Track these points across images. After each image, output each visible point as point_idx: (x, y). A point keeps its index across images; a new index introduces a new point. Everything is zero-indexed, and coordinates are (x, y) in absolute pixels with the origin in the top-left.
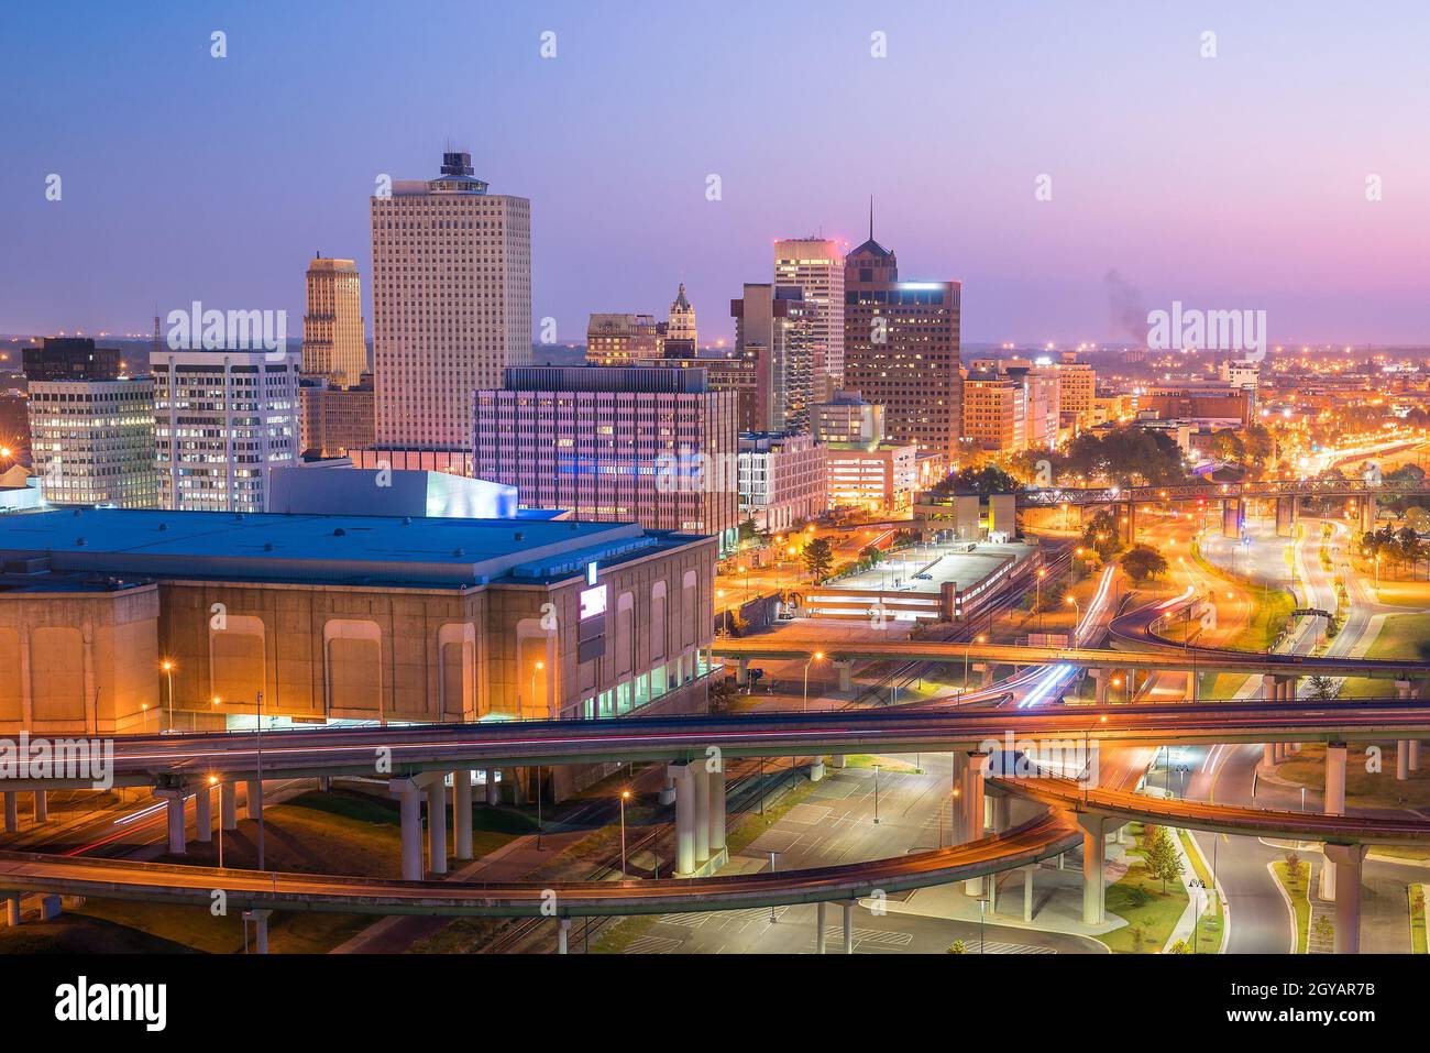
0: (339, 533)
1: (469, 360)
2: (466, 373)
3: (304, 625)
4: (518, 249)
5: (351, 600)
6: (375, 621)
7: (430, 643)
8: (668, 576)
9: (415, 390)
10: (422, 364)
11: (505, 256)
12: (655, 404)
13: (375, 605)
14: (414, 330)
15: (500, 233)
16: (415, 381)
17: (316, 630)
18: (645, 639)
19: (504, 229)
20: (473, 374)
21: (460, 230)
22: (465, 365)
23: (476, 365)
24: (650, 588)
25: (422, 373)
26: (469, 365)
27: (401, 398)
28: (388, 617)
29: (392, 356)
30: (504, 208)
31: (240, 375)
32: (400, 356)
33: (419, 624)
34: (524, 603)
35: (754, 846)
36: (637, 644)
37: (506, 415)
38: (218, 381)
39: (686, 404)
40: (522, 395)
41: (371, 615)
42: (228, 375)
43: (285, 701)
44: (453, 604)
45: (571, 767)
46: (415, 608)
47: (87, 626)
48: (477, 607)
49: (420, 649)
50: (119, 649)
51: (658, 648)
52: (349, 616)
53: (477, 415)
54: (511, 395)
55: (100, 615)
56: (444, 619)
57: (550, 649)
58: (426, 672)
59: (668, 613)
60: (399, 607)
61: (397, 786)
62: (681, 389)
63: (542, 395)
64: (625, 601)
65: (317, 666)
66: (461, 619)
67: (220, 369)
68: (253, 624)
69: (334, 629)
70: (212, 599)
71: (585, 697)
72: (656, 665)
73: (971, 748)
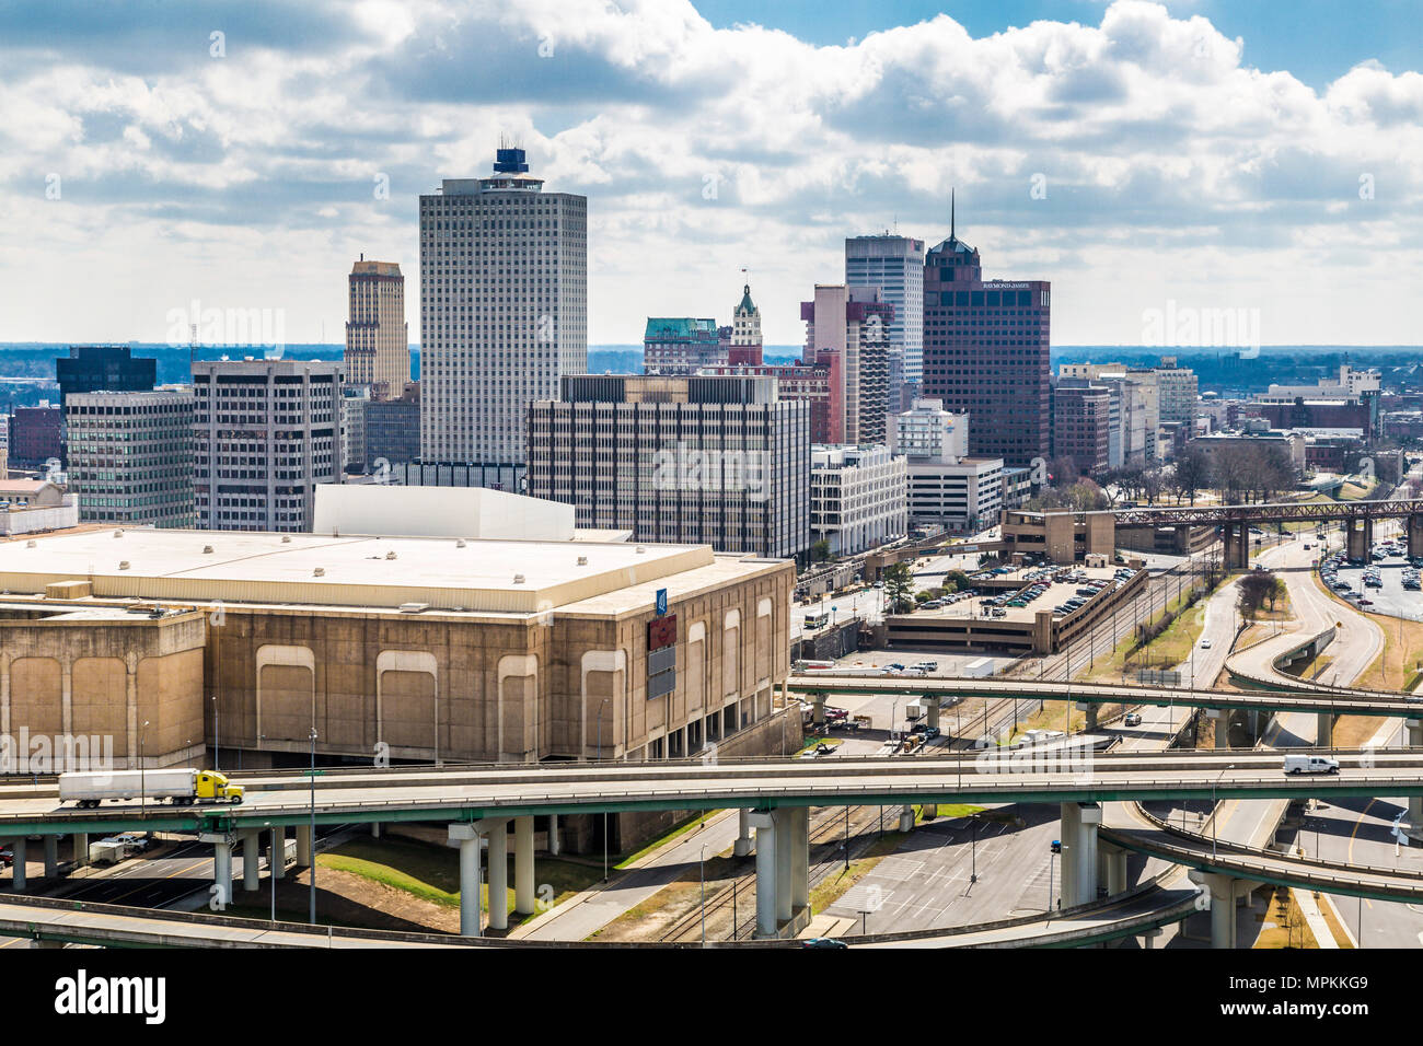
0: (391, 557)
1: (520, 369)
2: (517, 383)
3: (355, 655)
4: (573, 249)
5: (406, 629)
6: (432, 652)
7: (489, 675)
8: (741, 605)
9: (463, 400)
10: (471, 373)
11: (560, 257)
12: (722, 415)
13: (432, 634)
14: (463, 336)
15: (555, 233)
16: (463, 391)
17: (368, 662)
18: (716, 672)
19: (560, 229)
20: (525, 383)
21: (513, 231)
22: (517, 373)
23: (528, 374)
24: (722, 617)
25: (471, 382)
26: (520, 374)
27: (448, 409)
28: (444, 648)
29: (440, 364)
30: (560, 207)
31: (282, 386)
32: (448, 364)
33: (478, 656)
34: (590, 633)
35: (840, 903)
36: (708, 679)
37: (562, 428)
38: (260, 393)
39: (755, 416)
40: (580, 406)
41: (427, 646)
42: (271, 386)
43: (336, 738)
44: (514, 633)
45: (639, 813)
46: (474, 638)
47: (131, 656)
48: (540, 637)
49: (478, 682)
50: (164, 682)
51: (730, 683)
52: (404, 646)
53: (532, 428)
54: (568, 406)
55: (144, 644)
56: (504, 650)
57: (618, 684)
58: (484, 706)
59: (741, 644)
60: (456, 637)
61: (456, 833)
62: (750, 399)
63: (601, 406)
64: (696, 632)
65: (370, 701)
66: (522, 650)
67: (263, 380)
68: (301, 655)
69: (387, 660)
70: (261, 627)
71: (653, 736)
72: (728, 702)
73: (1083, 799)
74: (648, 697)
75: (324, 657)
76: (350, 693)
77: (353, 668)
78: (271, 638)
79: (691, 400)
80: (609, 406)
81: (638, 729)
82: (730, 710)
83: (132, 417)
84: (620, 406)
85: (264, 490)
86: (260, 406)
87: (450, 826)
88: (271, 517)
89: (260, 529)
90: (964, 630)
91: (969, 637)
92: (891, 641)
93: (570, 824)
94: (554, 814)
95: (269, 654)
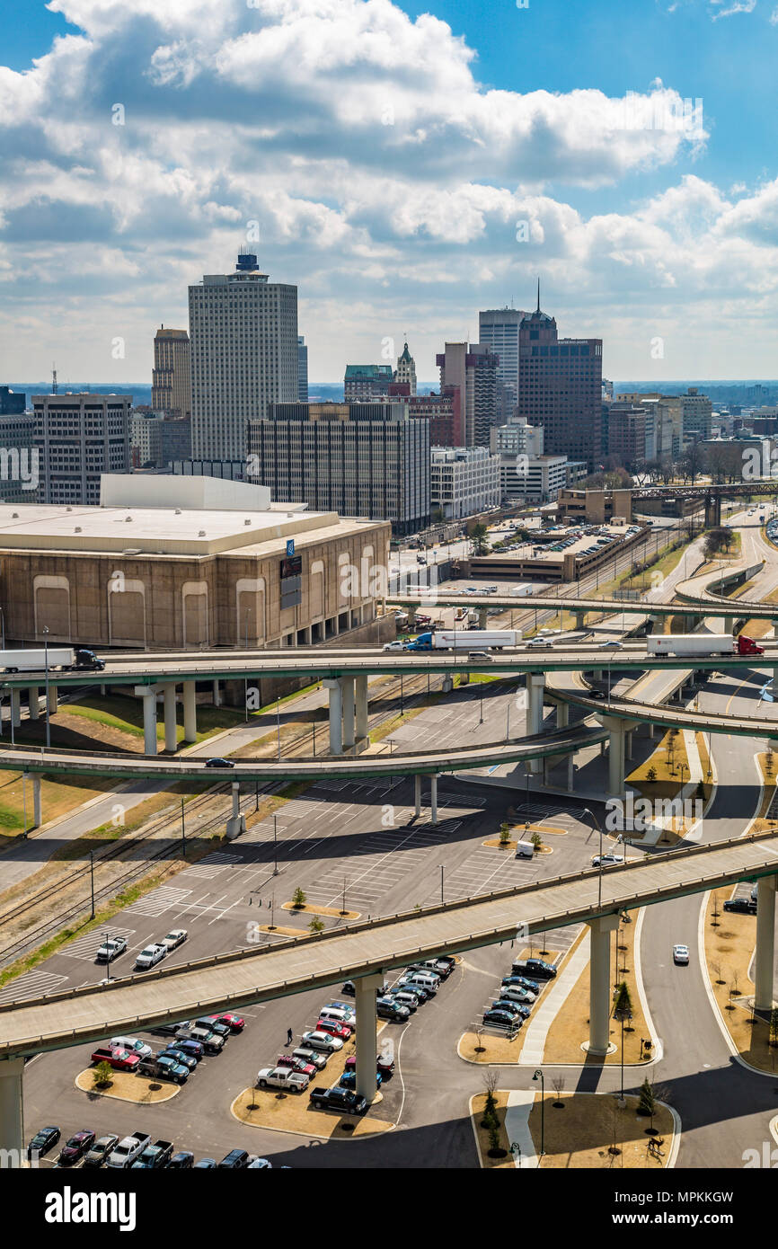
0: (129, 520)
1: (255, 399)
2: (252, 408)
3: (94, 582)
4: (288, 321)
5: (125, 566)
6: (141, 579)
7: (177, 594)
8: (351, 549)
9: (218, 420)
10: (223, 402)
11: (279, 326)
12: (370, 428)
13: (141, 568)
14: (217, 378)
15: (276, 310)
16: (218, 414)
17: (102, 586)
18: (332, 592)
19: (279, 307)
20: (257, 408)
21: (249, 309)
22: (252, 402)
23: (259, 402)
24: (336, 558)
25: (223, 408)
26: (255, 403)
27: (209, 426)
28: (149, 577)
29: (203, 397)
30: (278, 293)
31: (90, 411)
32: (208, 396)
33: (169, 582)
34: (241, 568)
35: (391, 737)
36: (326, 597)
37: (269, 437)
38: (76, 416)
39: (391, 429)
40: (279, 423)
41: (138, 576)
42: (82, 411)
43: (83, 634)
44: (191, 567)
45: (274, 680)
46: (167, 571)
48: (209, 570)
49: (170, 599)
53: (249, 437)
54: (272, 423)
56: (187, 578)
57: (259, 600)
58: (174, 614)
60: (156, 570)
61: (139, 691)
62: (389, 418)
63: (293, 423)
64: (317, 567)
65: (104, 610)
66: (197, 578)
67: (77, 407)
68: (61, 582)
69: (114, 584)
70: (36, 564)
71: (286, 633)
72: (341, 611)
73: (534, 670)
74: (281, 608)
75: (75, 584)
76: (92, 605)
77: (93, 589)
78: (42, 570)
79: (351, 419)
80: (298, 423)
81: (274, 628)
82: (343, 617)
84: (305, 423)
85: (79, 478)
86: (76, 424)
87: (136, 687)
88: (84, 495)
89: (78, 503)
90: (518, 566)
91: (521, 571)
92: (472, 574)
93: (229, 687)
94: (216, 680)
95: (42, 581)
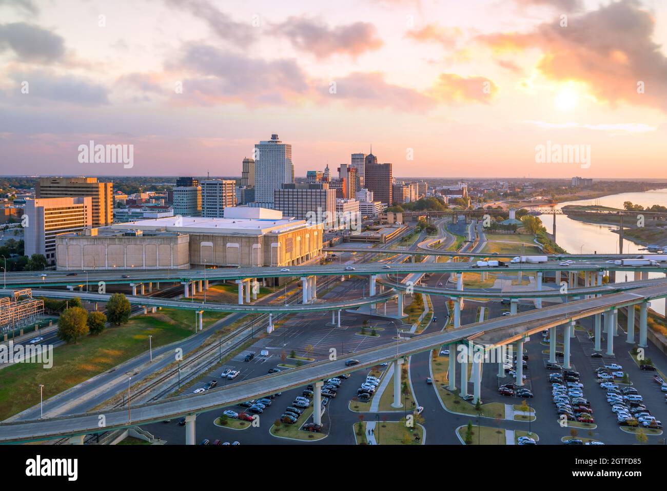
0: (234, 222)
2: (276, 185)
3: (222, 244)
4: (288, 156)
5: (232, 238)
7: (250, 248)
8: (310, 233)
9: (264, 189)
10: (266, 183)
11: (285, 158)
12: (316, 192)
13: (238, 239)
14: (264, 175)
16: (264, 187)
17: (224, 245)
18: (303, 247)
19: (285, 152)
22: (276, 183)
23: (278, 183)
24: (305, 235)
25: (266, 185)
27: (261, 191)
28: (241, 242)
29: (259, 181)
30: (285, 147)
31: (221, 186)
32: (261, 181)
33: (248, 244)
34: (273, 239)
35: (324, 297)
36: (301, 249)
37: (282, 195)
38: (216, 187)
40: (285, 190)
41: (237, 242)
42: (218, 186)
43: (218, 262)
44: (255, 239)
45: (284, 278)
46: (247, 240)
47: (172, 244)
48: (262, 240)
49: (248, 250)
50: (179, 249)
51: (307, 249)
52: (232, 242)
53: (275, 195)
54: (283, 190)
55: (175, 241)
56: (254, 243)
57: (279, 250)
58: (249, 255)
59: (309, 241)
60: (243, 240)
61: (237, 282)
62: (322, 189)
63: (290, 190)
64: (298, 239)
65: (225, 253)
66: (257, 242)
67: (216, 184)
68: (210, 244)
69: (229, 245)
70: (201, 238)
71: (288, 261)
72: (307, 254)
73: (372, 274)
74: (286, 253)
75: (215, 245)
76: (221, 252)
77: (221, 247)
78: (203, 240)
79: (309, 189)
80: (292, 190)
81: (284, 259)
82: (307, 256)
83: (188, 192)
84: (294, 190)
85: (216, 208)
86: (216, 190)
87: (236, 280)
88: (218, 214)
89: (216, 217)
90: (365, 238)
91: (366, 240)
92: (350, 241)
93: (268, 280)
94: (264, 278)
95: (203, 244)
